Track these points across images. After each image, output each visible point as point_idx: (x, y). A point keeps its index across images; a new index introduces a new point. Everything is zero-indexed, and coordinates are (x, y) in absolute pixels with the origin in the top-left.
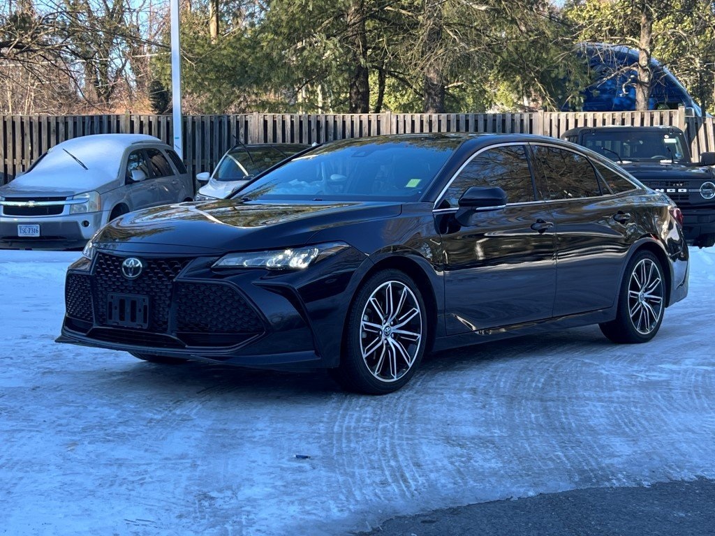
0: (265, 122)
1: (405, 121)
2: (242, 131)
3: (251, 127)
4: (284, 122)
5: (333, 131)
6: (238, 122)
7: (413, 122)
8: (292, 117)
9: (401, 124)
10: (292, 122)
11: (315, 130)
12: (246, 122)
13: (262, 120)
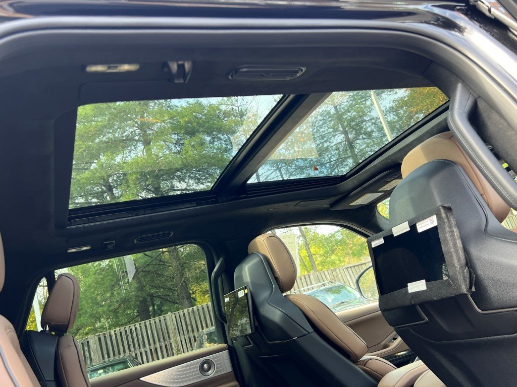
0: (99, 339)
1: (179, 315)
2: (86, 348)
3: (91, 344)
4: (110, 336)
5: (140, 333)
6: (82, 344)
7: (184, 314)
8: (115, 331)
9: (178, 318)
10: (115, 334)
11: (130, 335)
12: (88, 342)
13: (97, 338)
